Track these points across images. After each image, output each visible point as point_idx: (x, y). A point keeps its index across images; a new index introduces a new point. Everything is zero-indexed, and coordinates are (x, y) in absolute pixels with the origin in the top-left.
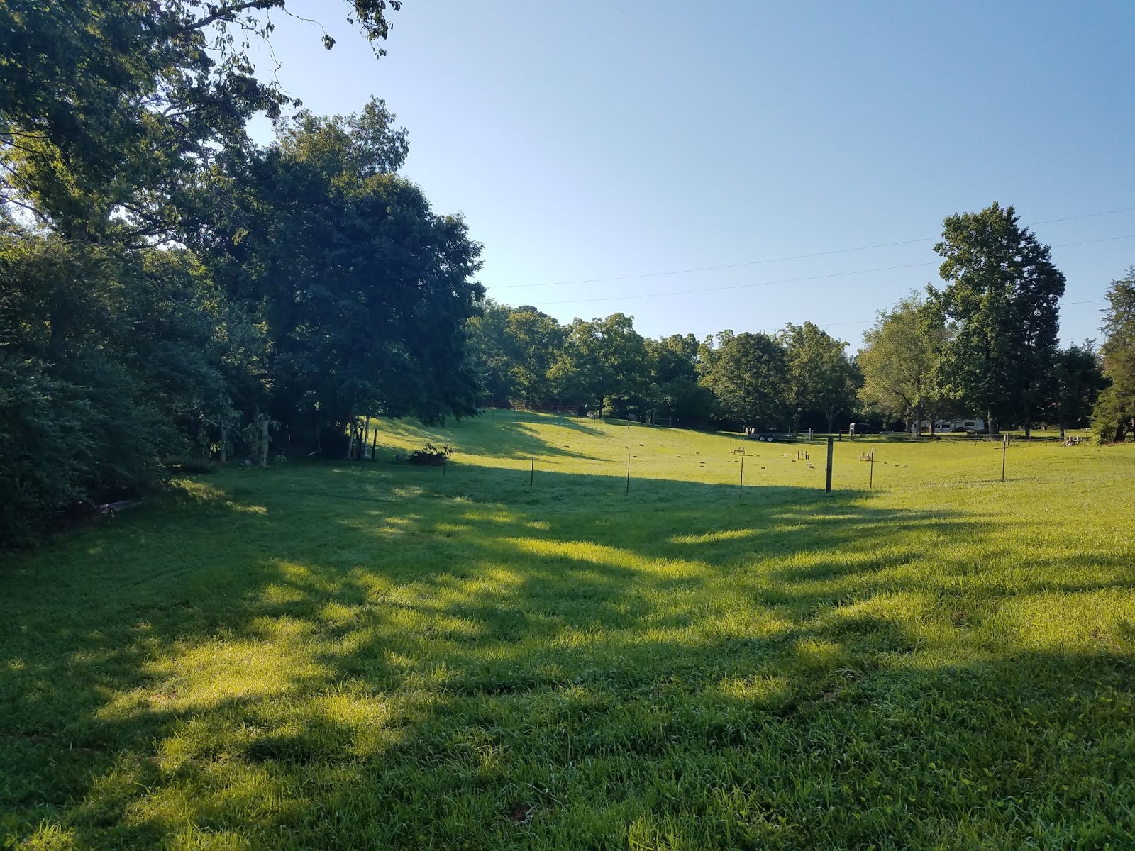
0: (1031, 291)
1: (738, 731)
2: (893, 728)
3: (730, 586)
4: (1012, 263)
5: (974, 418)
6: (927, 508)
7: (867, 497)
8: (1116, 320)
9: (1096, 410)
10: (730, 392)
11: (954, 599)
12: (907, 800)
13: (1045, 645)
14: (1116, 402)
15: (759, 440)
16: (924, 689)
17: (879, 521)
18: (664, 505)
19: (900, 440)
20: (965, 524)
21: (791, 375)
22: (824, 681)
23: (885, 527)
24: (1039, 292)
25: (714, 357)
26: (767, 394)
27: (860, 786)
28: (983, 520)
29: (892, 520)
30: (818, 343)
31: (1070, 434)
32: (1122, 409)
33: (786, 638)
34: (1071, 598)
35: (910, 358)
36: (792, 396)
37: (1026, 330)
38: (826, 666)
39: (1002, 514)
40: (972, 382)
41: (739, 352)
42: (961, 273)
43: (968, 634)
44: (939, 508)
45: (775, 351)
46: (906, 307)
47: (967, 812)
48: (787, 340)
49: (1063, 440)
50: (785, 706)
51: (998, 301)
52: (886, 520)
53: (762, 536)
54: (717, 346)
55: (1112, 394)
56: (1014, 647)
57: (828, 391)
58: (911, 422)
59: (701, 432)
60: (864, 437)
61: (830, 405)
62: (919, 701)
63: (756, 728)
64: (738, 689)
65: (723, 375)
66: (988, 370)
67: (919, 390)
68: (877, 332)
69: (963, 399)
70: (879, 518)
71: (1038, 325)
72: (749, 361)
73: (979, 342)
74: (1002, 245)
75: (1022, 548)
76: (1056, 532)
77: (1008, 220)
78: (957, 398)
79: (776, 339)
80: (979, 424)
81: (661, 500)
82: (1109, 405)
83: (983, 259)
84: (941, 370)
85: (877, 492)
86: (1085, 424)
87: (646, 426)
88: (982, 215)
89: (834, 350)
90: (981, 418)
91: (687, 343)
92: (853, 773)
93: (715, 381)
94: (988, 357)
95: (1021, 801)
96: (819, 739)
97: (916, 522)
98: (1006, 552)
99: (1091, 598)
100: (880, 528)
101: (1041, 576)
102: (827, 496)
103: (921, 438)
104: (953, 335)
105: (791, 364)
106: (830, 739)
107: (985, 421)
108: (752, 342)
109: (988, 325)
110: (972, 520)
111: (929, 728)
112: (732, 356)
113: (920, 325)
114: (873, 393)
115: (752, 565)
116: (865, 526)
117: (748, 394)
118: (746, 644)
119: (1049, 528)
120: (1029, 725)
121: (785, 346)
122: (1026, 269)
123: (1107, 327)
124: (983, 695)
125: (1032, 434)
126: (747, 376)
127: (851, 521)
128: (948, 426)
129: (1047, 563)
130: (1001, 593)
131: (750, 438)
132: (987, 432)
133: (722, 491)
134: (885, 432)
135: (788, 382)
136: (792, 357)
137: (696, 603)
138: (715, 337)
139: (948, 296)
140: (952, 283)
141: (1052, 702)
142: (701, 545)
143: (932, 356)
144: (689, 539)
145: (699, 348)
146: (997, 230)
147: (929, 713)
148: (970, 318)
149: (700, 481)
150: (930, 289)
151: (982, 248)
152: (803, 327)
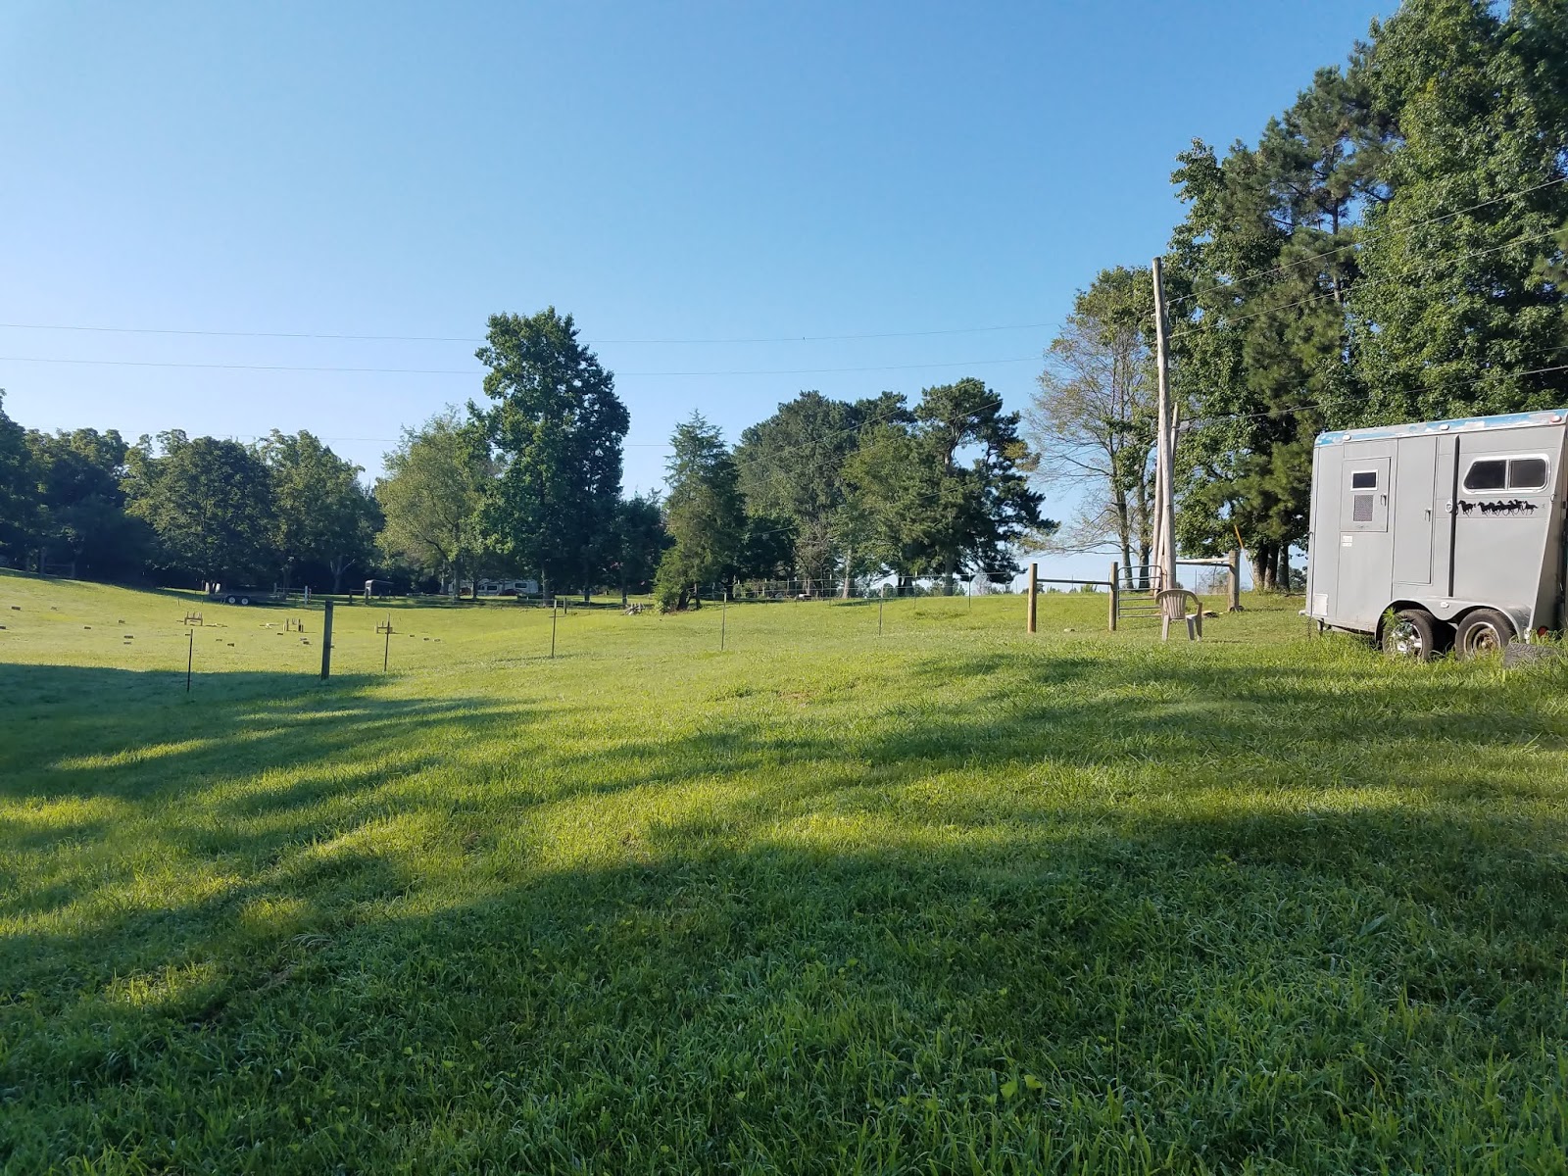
0: (593, 425)
1: (126, 1058)
2: (363, 1008)
3: (150, 832)
4: (571, 388)
5: (526, 578)
6: (456, 696)
7: (379, 684)
8: (680, 470)
9: (659, 574)
10: (179, 527)
11: (468, 816)
12: (369, 1107)
13: (569, 863)
14: (679, 565)
15: (227, 602)
16: (411, 946)
17: (390, 716)
18: (51, 708)
19: (433, 605)
20: (499, 715)
21: (279, 507)
22: (273, 958)
23: (397, 725)
24: (602, 428)
25: (152, 471)
26: (240, 534)
27: (305, 1101)
28: (521, 708)
29: (407, 714)
30: (319, 463)
31: (634, 600)
32: (685, 573)
33: (227, 902)
34: (606, 800)
35: (447, 496)
36: (280, 538)
37: (586, 473)
38: (280, 936)
39: (546, 699)
40: (523, 532)
41: (196, 466)
42: (510, 391)
43: (479, 863)
44: (472, 695)
45: (252, 470)
46: (440, 427)
47: (445, 1106)
48: (273, 454)
49: (625, 608)
50: (210, 1004)
51: (555, 434)
52: (400, 715)
53: (215, 750)
54: (157, 453)
55: (676, 555)
56: (534, 871)
57: (335, 534)
58: (447, 582)
59: (128, 588)
60: (385, 600)
61: (338, 554)
62: (403, 963)
63: (158, 1045)
64: (138, 993)
65: (169, 500)
66: (542, 519)
67: (458, 540)
68: (403, 457)
69: (514, 552)
70: (392, 712)
71: (600, 468)
72: (214, 481)
73: (532, 482)
74: (559, 363)
75: (560, 742)
76: (601, 719)
77: (566, 331)
78: (506, 552)
79: (256, 451)
80: (532, 586)
81: (46, 700)
82: (673, 568)
83: (537, 377)
84: (486, 514)
85: (394, 676)
86: (647, 590)
87: (30, 576)
88: (535, 320)
89: (342, 476)
90: (534, 578)
91: (106, 444)
92: (300, 1084)
93: (155, 509)
94: (542, 503)
95: (514, 1075)
96: (253, 1045)
97: (439, 716)
98: (541, 748)
99: (626, 798)
100: (390, 726)
101: (575, 775)
102: (324, 685)
103: (460, 603)
104: (501, 471)
105: (279, 490)
106: (270, 1040)
107: (539, 582)
108: (216, 452)
109: (543, 462)
110: (509, 709)
111: (412, 999)
112: (184, 471)
113: (458, 453)
114: (396, 539)
115: (195, 794)
116: (371, 724)
117: (210, 530)
118: (161, 920)
119: (595, 714)
120: (536, 971)
121: (269, 463)
122: (586, 397)
123: (671, 477)
124: (485, 941)
125: (593, 599)
126: (209, 504)
127: (353, 719)
128: (495, 588)
129: (585, 759)
130: (528, 801)
131: (213, 598)
132: (540, 597)
133: (157, 683)
134: (414, 593)
135: (274, 516)
136: (281, 481)
137: (88, 866)
138: (154, 439)
139: (495, 419)
140: (500, 402)
141: (567, 936)
142: (111, 770)
143: (475, 495)
144: (90, 762)
145: (127, 455)
146: (553, 342)
147: (414, 978)
148: (521, 452)
149: (121, 666)
150: (471, 407)
151: (535, 363)
152: (298, 438)
